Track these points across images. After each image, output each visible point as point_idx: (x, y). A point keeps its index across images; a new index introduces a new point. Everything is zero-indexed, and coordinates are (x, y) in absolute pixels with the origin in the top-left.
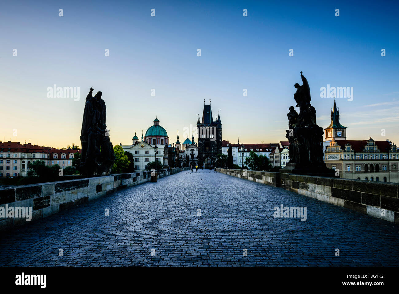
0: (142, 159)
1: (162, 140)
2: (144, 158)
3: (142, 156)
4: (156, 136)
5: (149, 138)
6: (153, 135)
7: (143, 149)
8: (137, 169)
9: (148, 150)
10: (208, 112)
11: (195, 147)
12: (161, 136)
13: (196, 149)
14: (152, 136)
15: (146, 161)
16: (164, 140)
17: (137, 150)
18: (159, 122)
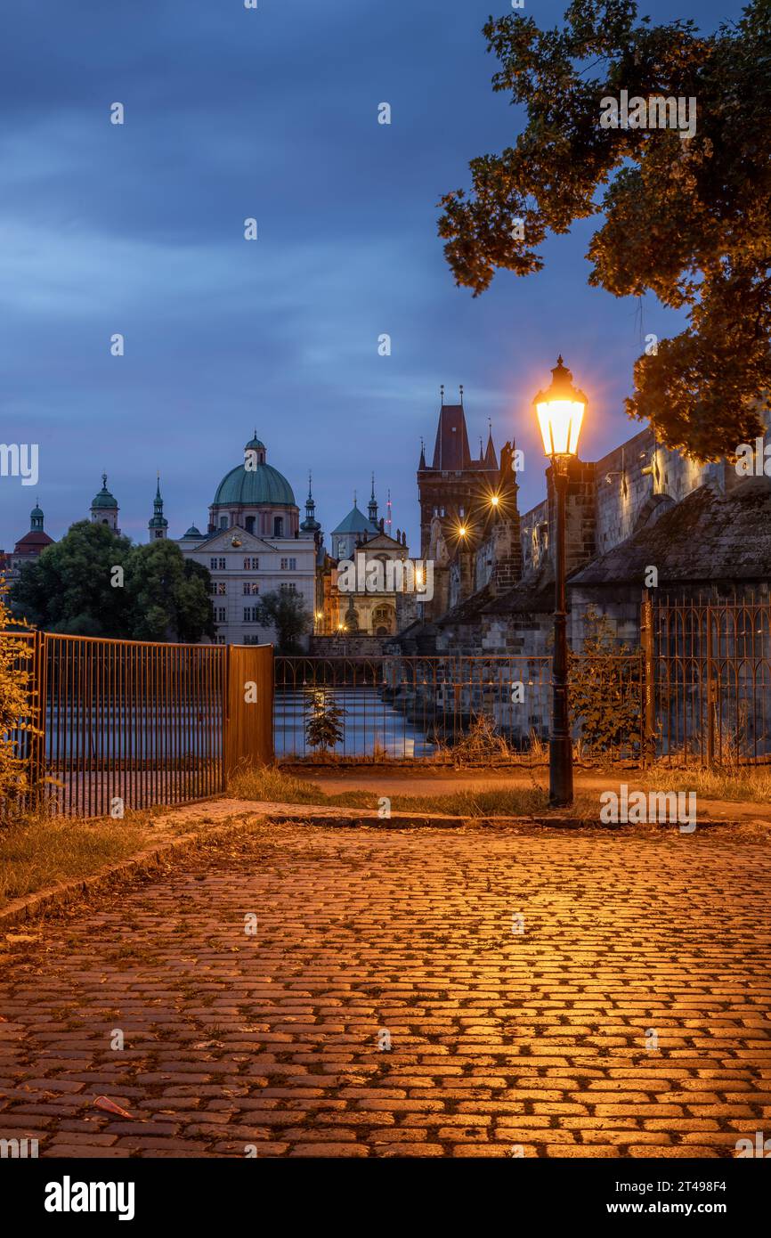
0: (234, 587)
1: (278, 520)
2: (240, 583)
3: (235, 577)
4: (258, 505)
5: (233, 513)
6: (246, 500)
7: (236, 552)
8: (218, 619)
9: (255, 556)
10: (454, 429)
11: (393, 546)
12: (273, 505)
13: (395, 552)
14: (242, 505)
15: (247, 592)
16: (284, 520)
17: (218, 556)
18: (264, 449)
